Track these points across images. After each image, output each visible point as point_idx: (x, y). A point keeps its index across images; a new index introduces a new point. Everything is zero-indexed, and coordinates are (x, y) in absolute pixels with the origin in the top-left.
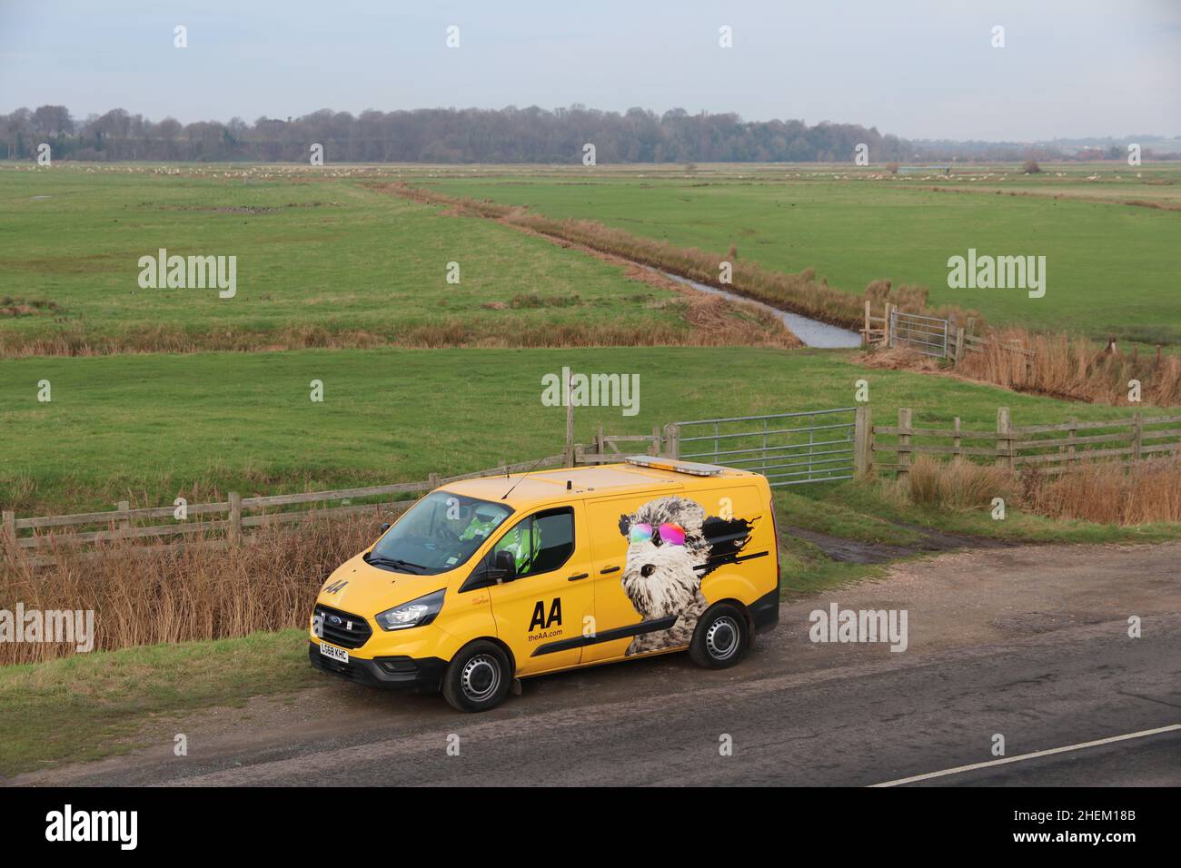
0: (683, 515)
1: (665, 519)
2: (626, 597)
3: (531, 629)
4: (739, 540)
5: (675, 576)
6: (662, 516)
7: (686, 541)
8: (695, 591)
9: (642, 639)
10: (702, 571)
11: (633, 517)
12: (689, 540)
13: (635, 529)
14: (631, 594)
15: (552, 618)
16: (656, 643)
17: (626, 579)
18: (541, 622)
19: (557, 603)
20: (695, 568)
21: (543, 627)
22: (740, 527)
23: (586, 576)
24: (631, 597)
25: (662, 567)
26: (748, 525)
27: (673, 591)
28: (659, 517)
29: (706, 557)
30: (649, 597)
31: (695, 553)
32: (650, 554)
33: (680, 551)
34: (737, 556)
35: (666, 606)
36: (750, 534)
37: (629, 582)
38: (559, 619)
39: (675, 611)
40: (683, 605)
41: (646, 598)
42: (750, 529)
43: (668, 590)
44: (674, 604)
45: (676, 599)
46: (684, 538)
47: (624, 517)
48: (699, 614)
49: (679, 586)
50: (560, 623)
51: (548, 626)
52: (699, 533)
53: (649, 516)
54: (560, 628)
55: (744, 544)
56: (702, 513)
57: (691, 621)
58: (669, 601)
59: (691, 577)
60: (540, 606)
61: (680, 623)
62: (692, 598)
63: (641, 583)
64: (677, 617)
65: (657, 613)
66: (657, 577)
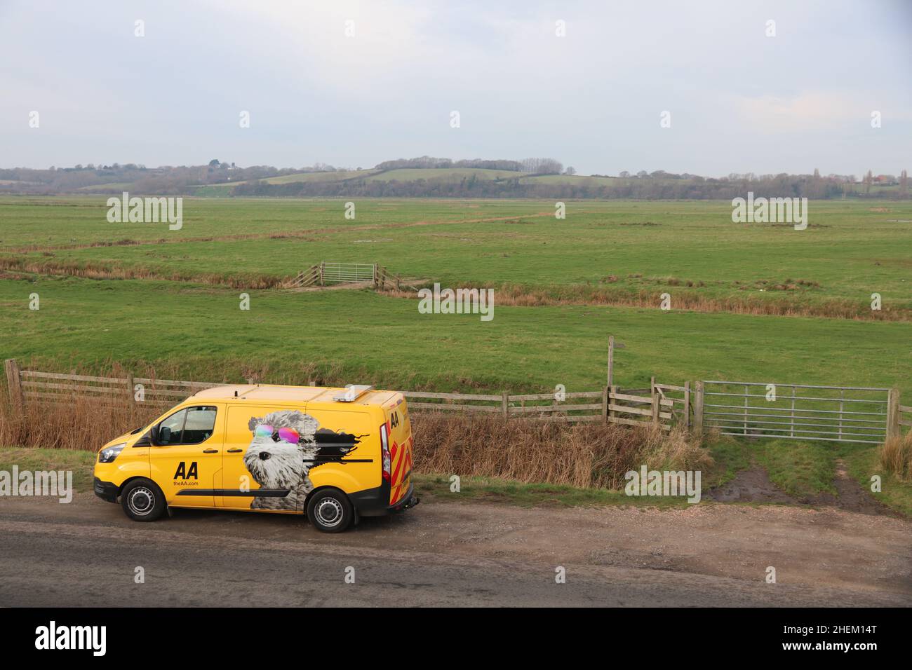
0: (301, 424)
1: (284, 425)
2: (247, 470)
3: (176, 478)
4: (345, 447)
5: (287, 463)
6: (283, 422)
7: (300, 442)
8: (304, 476)
9: (261, 499)
10: (311, 464)
11: (261, 420)
12: (302, 441)
13: (260, 428)
14: (250, 468)
15: (190, 473)
16: (274, 505)
17: (248, 459)
18: (183, 474)
19: (194, 465)
20: (304, 461)
21: (184, 478)
22: (350, 440)
23: (216, 451)
24: (250, 471)
25: (277, 455)
26: (356, 439)
27: (285, 473)
28: (281, 422)
29: (314, 455)
30: (265, 474)
31: (305, 451)
32: (269, 446)
33: (293, 447)
34: (342, 458)
35: (280, 482)
36: (356, 445)
37: (249, 461)
38: (195, 475)
39: (288, 487)
40: (294, 483)
41: (262, 474)
42: (358, 442)
43: (281, 472)
44: (286, 482)
45: (287, 478)
46: (297, 438)
47: (253, 419)
48: (307, 492)
49: (290, 471)
50: (196, 478)
51: (188, 478)
52: (312, 438)
53: (273, 421)
54: (196, 481)
55: (349, 451)
56: (316, 425)
57: (301, 495)
58: (282, 479)
59: (301, 466)
60: (182, 465)
61: (291, 496)
62: (301, 480)
63: (259, 463)
64: (288, 492)
65: (272, 485)
66: (273, 461)
